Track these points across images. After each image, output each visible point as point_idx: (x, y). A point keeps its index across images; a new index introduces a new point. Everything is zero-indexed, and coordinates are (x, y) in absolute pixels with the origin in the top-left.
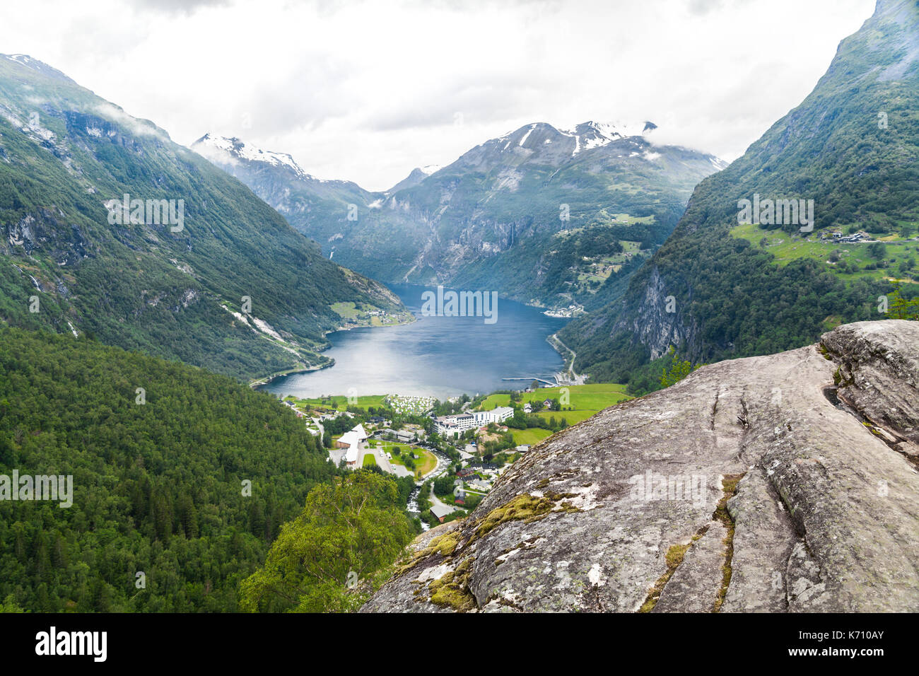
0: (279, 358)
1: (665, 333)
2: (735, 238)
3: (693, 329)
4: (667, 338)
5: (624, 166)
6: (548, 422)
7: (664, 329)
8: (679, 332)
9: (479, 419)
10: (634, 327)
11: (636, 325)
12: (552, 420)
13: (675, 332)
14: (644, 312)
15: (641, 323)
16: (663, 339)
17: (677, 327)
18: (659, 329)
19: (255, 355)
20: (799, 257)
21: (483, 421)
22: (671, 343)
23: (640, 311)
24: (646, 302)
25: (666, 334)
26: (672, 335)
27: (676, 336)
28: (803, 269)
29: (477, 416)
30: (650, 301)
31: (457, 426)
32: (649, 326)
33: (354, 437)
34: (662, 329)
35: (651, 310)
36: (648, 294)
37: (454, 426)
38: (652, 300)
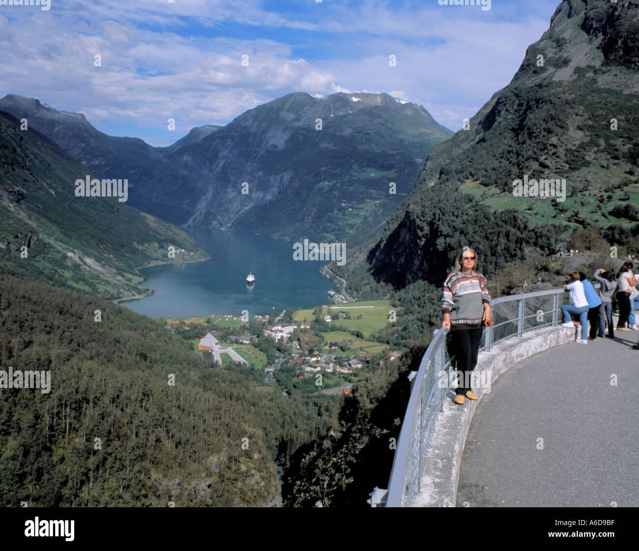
2: (464, 192)
3: (438, 259)
4: (419, 266)
5: (370, 129)
6: (345, 327)
7: (416, 260)
8: (428, 262)
10: (391, 259)
11: (393, 258)
13: (425, 262)
15: (398, 256)
16: (415, 267)
18: (412, 260)
23: (395, 247)
24: (401, 240)
25: (418, 263)
26: (423, 264)
27: (425, 264)
30: (403, 239)
31: (283, 331)
32: (404, 257)
33: (209, 342)
34: (414, 259)
35: (404, 246)
36: (402, 234)
37: (281, 331)
38: (405, 238)
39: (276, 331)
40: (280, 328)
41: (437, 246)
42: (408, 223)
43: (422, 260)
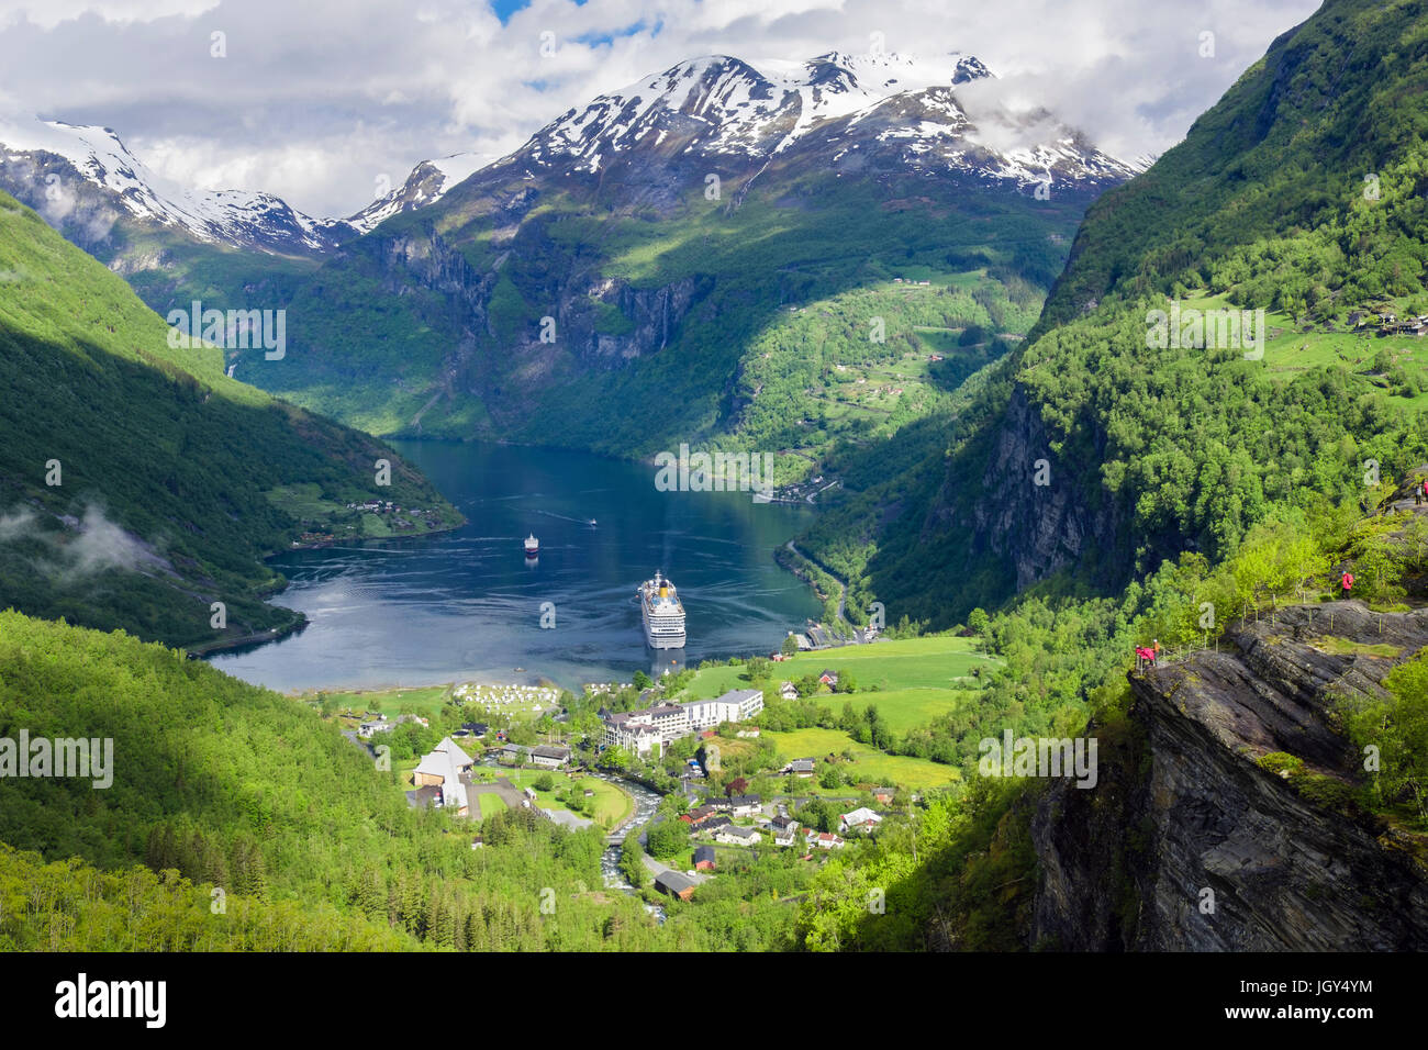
0: (178, 615)
1: (1048, 528)
3: (1109, 516)
4: (1053, 537)
6: (837, 714)
7: (1046, 519)
8: (1078, 525)
9: (696, 716)
10: (974, 519)
11: (980, 515)
12: (847, 710)
13: (1070, 525)
14: (996, 484)
15: (994, 509)
16: (1045, 540)
17: (1074, 512)
18: (1034, 520)
19: (126, 610)
20: (1315, 364)
21: (705, 720)
22: (1062, 548)
23: (986, 483)
24: (1001, 465)
25: (1051, 530)
26: (1064, 532)
27: (1071, 532)
28: (1325, 390)
29: (691, 711)
30: (1008, 462)
31: (657, 729)
32: (1010, 513)
33: (444, 764)
34: (1041, 518)
35: (1010, 481)
36: (1004, 447)
37: (652, 730)
38: (1012, 458)
39: (638, 730)
40: (648, 720)
41: (1105, 480)
42: (1022, 415)
43: (1064, 519)
